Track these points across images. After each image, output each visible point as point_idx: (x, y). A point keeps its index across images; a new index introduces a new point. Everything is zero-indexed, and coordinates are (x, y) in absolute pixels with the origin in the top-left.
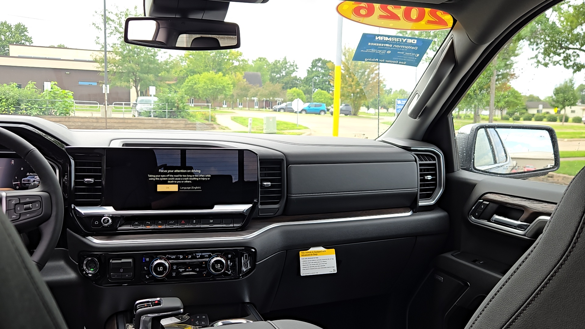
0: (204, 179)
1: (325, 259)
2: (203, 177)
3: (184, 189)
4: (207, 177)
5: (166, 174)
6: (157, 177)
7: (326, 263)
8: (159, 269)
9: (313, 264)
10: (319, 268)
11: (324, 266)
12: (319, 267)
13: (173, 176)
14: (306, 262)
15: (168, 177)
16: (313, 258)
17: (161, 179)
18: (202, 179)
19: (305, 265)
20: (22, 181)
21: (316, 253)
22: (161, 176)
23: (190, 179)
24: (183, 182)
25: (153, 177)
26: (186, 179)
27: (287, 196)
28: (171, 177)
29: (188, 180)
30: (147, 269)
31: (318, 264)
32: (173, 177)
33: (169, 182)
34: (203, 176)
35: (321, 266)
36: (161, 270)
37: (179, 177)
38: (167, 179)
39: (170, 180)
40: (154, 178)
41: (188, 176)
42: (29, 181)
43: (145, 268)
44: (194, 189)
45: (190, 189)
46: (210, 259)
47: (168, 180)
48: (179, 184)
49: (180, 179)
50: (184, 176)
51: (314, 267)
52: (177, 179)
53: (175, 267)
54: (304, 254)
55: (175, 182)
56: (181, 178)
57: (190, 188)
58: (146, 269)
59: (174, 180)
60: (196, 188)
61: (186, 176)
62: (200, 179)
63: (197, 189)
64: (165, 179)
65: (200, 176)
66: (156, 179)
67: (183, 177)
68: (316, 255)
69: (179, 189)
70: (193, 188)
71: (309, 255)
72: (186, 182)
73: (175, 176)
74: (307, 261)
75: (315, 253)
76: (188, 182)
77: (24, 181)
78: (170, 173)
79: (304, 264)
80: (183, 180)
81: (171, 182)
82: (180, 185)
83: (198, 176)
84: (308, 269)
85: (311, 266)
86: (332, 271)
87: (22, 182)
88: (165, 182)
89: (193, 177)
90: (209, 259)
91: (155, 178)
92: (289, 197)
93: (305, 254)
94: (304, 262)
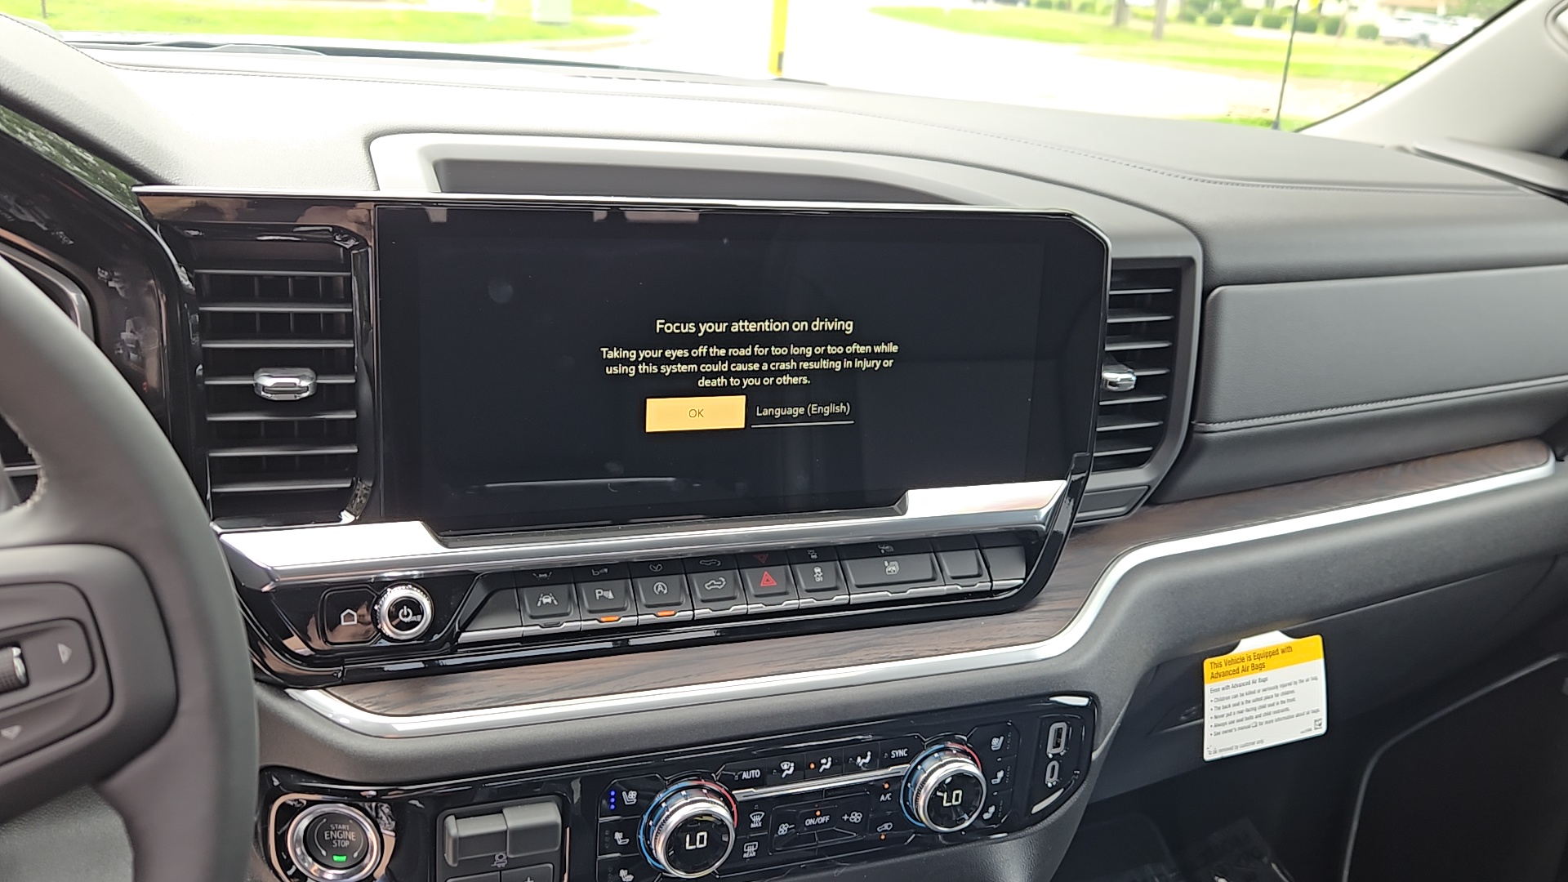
0: (866, 364)
1: (1290, 684)
2: (861, 357)
3: (771, 419)
4: (883, 356)
5: (691, 341)
6: (647, 361)
7: (1293, 700)
8: (693, 842)
9: (1249, 706)
10: (1267, 722)
11: (1287, 709)
12: (1268, 718)
13: (722, 352)
14: (1226, 703)
15: (699, 361)
16: (1248, 683)
17: (666, 370)
18: (858, 363)
19: (1223, 716)
21: (1260, 661)
22: (668, 353)
23: (805, 365)
24: (768, 381)
25: (625, 362)
26: (783, 366)
27: (1190, 426)
28: (715, 360)
29: (793, 373)
30: (628, 840)
31: (1264, 707)
32: (723, 359)
33: (704, 383)
34: (862, 349)
35: (1275, 712)
36: (699, 846)
37: (753, 359)
38: (693, 367)
39: (711, 375)
40: (633, 363)
41: (794, 351)
43: (618, 836)
44: (820, 417)
45: (800, 418)
46: (913, 765)
47: (699, 375)
48: (747, 392)
49: (756, 366)
50: (775, 351)
51: (1251, 718)
52: (740, 367)
53: (756, 820)
54: (1220, 670)
55: (734, 382)
56: (759, 359)
57: (801, 410)
58: (620, 843)
59: (728, 375)
60: (827, 411)
61: (783, 351)
62: (848, 364)
63: (833, 416)
64: (684, 369)
65: (850, 350)
66: (642, 368)
67: (770, 358)
68: (1261, 667)
69: (750, 416)
70: (814, 409)
71: (1236, 672)
72: (786, 380)
73: (733, 351)
74: (1228, 698)
75: (1257, 662)
76: (795, 380)
78: (711, 339)
79: (1219, 713)
80: (769, 374)
81: (714, 383)
82: (755, 400)
83: (839, 350)
84: (1231, 731)
85: (1240, 716)
86: (1310, 730)
88: (685, 387)
89: (815, 358)
90: (908, 765)
91: (636, 363)
92: (1195, 435)
93: (1224, 669)
94: (1220, 704)
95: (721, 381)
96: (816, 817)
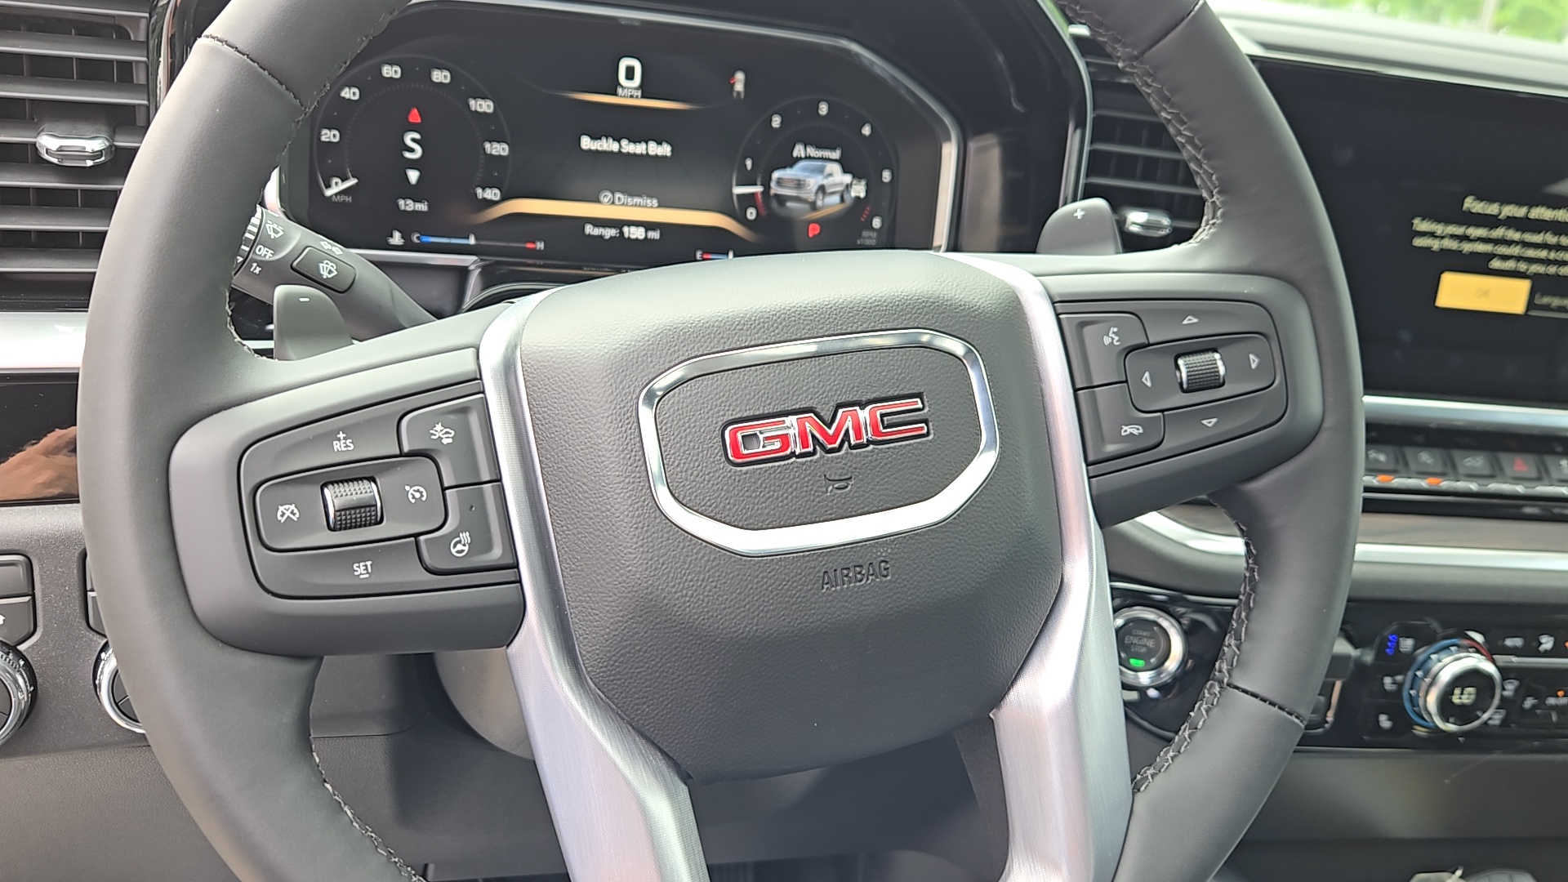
3: (1547, 308)
5: (1491, 222)
6: (1453, 236)
8: (1462, 697)
13: (1517, 236)
15: (1497, 242)
17: (1467, 247)
20: (773, 184)
22: (1470, 231)
24: (1552, 270)
25: (1432, 235)
28: (1510, 243)
32: (1517, 243)
33: (1496, 264)
36: (1465, 700)
37: (1543, 246)
38: (1489, 248)
39: (1505, 258)
40: (1438, 237)
42: (799, 184)
43: (1388, 680)
47: (1493, 255)
48: (1535, 279)
49: (1545, 254)
52: (1531, 253)
55: (1522, 266)
56: (1548, 247)
59: (1519, 259)
64: (1481, 248)
66: (1446, 243)
67: (1557, 247)
69: (1531, 304)
73: (1527, 236)
77: (780, 182)
78: (1511, 222)
80: (1555, 262)
81: (1505, 265)
82: (1540, 285)
87: (769, 187)
88: (1477, 265)
91: (1442, 237)
95: (1510, 265)
96: (1557, 696)
